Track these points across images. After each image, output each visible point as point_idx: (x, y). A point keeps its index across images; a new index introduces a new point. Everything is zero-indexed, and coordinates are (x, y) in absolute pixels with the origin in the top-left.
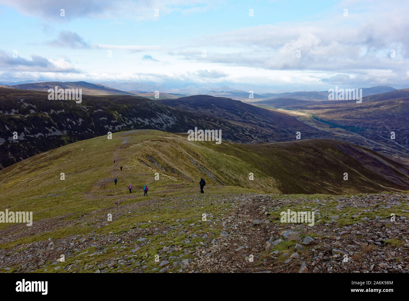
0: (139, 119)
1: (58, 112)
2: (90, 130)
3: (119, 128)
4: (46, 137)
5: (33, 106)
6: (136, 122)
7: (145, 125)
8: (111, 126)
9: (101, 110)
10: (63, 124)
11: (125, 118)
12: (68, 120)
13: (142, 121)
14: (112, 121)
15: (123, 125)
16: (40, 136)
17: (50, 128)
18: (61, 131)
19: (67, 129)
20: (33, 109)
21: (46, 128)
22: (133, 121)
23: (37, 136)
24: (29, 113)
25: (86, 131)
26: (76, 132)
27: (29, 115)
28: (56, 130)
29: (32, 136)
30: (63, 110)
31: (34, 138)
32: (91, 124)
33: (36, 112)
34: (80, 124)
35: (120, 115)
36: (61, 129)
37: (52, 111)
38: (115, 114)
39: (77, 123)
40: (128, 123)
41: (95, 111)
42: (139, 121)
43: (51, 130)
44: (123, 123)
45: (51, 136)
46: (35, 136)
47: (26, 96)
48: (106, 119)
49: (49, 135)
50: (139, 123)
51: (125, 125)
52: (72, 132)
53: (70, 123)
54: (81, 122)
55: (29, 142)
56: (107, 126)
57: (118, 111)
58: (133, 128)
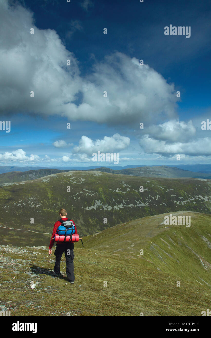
0: (200, 196)
1: (144, 190)
2: (164, 204)
3: (184, 203)
4: (135, 207)
5: (129, 186)
6: (197, 199)
7: (205, 201)
8: (178, 201)
9: (172, 189)
10: (146, 199)
11: (190, 196)
12: (150, 196)
13: (202, 198)
14: (179, 198)
15: (187, 201)
16: (132, 206)
17: (138, 201)
18: (145, 203)
19: (149, 202)
20: (129, 188)
21: (136, 201)
22: (195, 198)
23: (130, 206)
24: (126, 191)
25: (161, 204)
26: (154, 204)
27: (126, 192)
28: (142, 202)
29: (127, 206)
30: (147, 189)
31: (128, 208)
32: (165, 199)
33: (130, 190)
34: (157, 199)
35: (186, 193)
36: (145, 202)
38: (182, 192)
39: (155, 198)
41: (168, 190)
42: (200, 198)
43: (138, 203)
44: (188, 199)
45: (138, 207)
46: (129, 206)
47: (126, 179)
48: (175, 196)
49: (137, 205)
50: (200, 200)
51: (189, 200)
52: (152, 204)
53: (151, 198)
54: (158, 197)
55: (125, 210)
56: (176, 201)
57: (184, 190)
58: (195, 203)
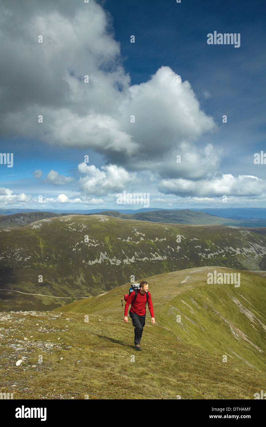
0: (231, 248)
1: (161, 240)
2: (186, 257)
3: (211, 256)
4: (151, 261)
5: (143, 235)
6: (227, 251)
7: (237, 254)
8: (204, 254)
9: (196, 239)
10: (164, 251)
11: (218, 247)
12: (168, 247)
13: (233, 250)
14: (205, 250)
15: (215, 254)
16: (146, 260)
17: (154, 254)
18: (162, 257)
19: (167, 255)
20: (143, 237)
21: (151, 253)
22: (224, 250)
23: (144, 259)
24: (139, 240)
25: (182, 258)
26: (174, 258)
27: (139, 242)
28: (158, 255)
29: (140, 260)
30: (165, 238)
31: (141, 262)
32: (187, 251)
33: (144, 240)
34: (178, 251)
35: (213, 244)
36: (162, 255)
37: (157, 239)
38: (209, 242)
39: (176, 250)
40: (220, 252)
41: (191, 240)
42: (230, 250)
43: (154, 255)
44: (216, 251)
45: (154, 261)
46: (142, 260)
47: (139, 226)
48: (200, 247)
49: (153, 259)
50: (231, 252)
51: (217, 253)
52: (171, 258)
53: (170, 250)
54: (179, 249)
55: (137, 265)
56: (201, 254)
57: (211, 240)
58: (224, 256)
